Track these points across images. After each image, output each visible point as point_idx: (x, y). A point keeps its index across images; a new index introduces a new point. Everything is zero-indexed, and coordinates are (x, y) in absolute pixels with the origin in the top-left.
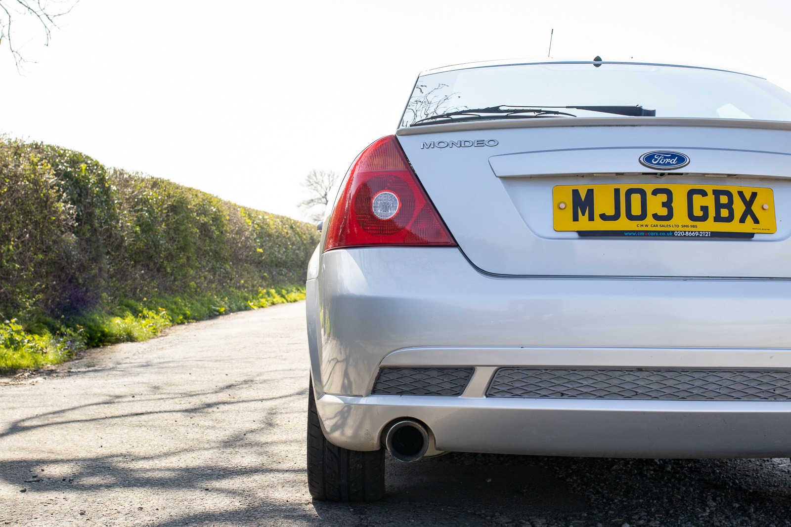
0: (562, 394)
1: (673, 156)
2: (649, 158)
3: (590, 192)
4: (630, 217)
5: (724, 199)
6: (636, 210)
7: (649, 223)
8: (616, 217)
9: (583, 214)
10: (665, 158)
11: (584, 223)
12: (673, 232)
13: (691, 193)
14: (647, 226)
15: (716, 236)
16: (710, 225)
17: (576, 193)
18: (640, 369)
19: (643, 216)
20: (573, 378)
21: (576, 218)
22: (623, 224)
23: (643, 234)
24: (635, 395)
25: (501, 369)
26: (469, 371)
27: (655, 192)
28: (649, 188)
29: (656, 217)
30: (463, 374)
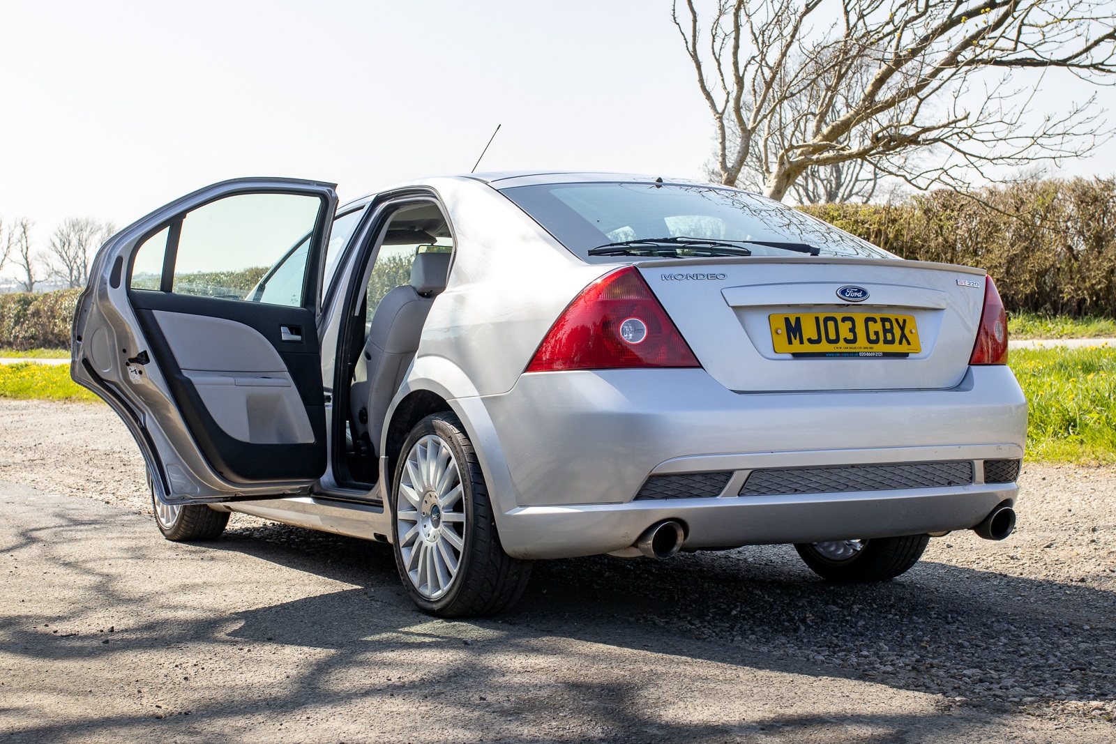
0: (796, 490)
1: (859, 291)
2: (844, 292)
3: (798, 320)
4: (829, 341)
5: (888, 325)
6: (832, 336)
7: (842, 346)
8: (818, 341)
9: (795, 339)
10: (854, 292)
11: (797, 347)
12: (858, 353)
13: (867, 320)
14: (840, 348)
15: (886, 355)
16: (881, 347)
17: (787, 320)
18: (853, 466)
19: (837, 341)
20: (805, 477)
21: (790, 342)
22: (824, 347)
23: (838, 355)
24: (847, 488)
25: (755, 471)
26: (729, 474)
27: (844, 320)
28: (839, 317)
29: (846, 341)
30: (723, 478)
